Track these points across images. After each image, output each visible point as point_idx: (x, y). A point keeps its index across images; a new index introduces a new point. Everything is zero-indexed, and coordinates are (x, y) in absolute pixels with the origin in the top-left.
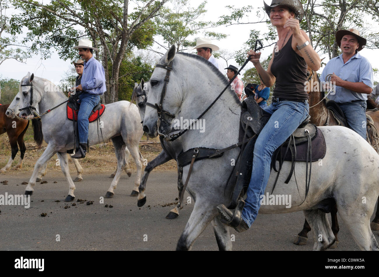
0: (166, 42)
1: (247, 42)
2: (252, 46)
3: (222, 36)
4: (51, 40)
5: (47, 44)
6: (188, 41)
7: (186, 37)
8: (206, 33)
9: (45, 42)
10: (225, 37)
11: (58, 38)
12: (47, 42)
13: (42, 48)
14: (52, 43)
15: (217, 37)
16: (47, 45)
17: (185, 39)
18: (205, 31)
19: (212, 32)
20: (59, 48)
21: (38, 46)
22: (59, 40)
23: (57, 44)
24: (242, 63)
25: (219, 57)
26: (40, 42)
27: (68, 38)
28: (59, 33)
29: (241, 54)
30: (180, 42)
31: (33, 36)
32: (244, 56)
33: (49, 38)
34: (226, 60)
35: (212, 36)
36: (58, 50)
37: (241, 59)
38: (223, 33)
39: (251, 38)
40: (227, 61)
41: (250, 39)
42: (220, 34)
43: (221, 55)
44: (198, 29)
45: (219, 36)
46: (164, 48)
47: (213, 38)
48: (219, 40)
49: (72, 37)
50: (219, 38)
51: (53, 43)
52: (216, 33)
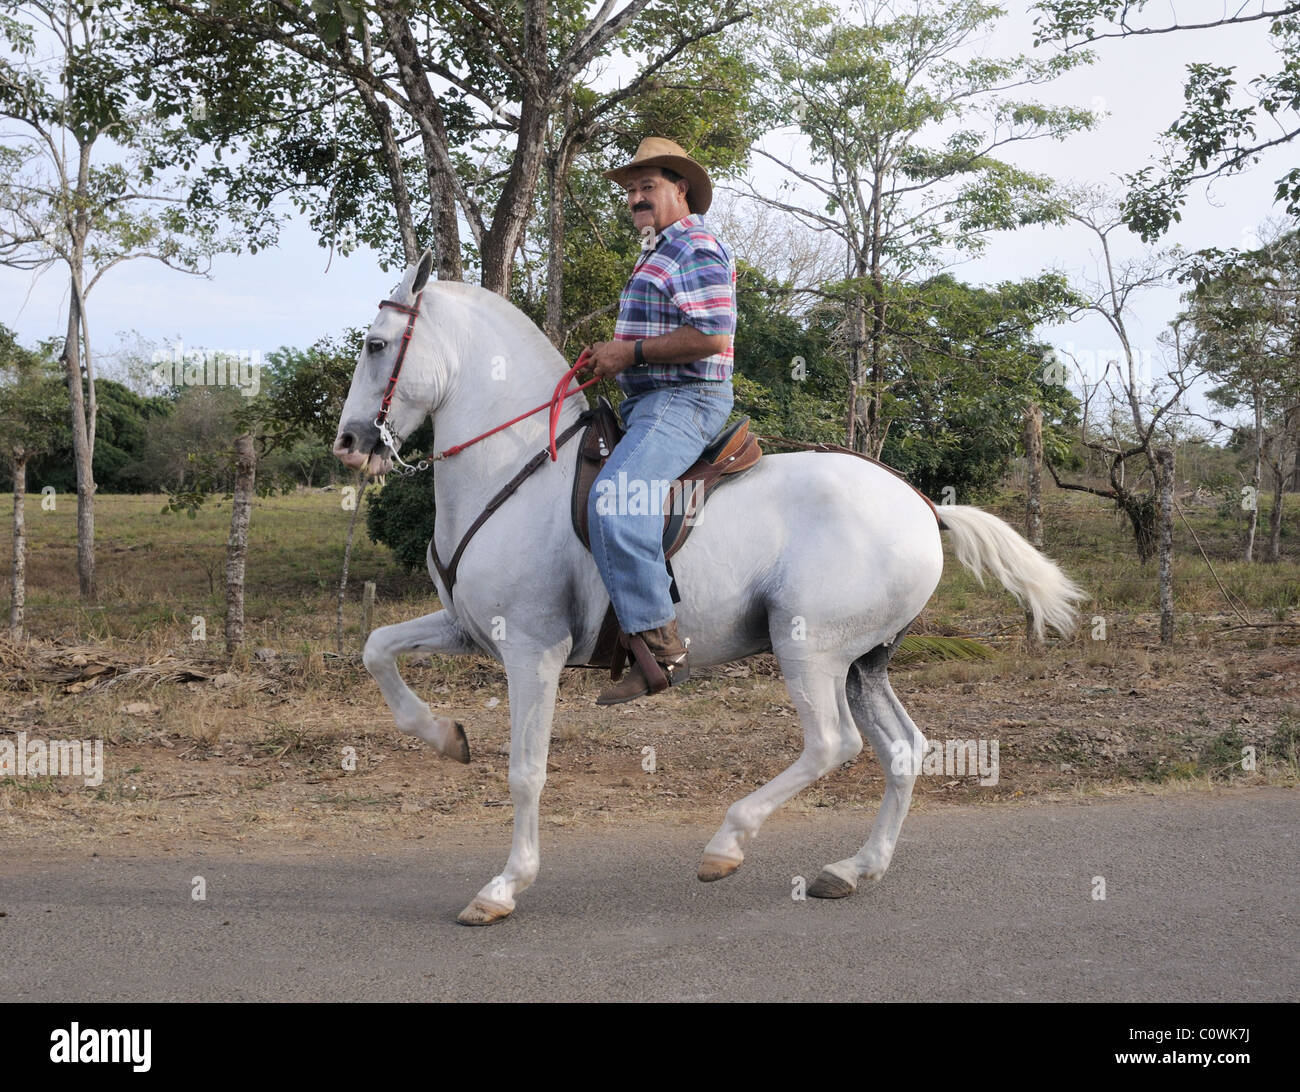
0: (821, 157)
1: (1175, 125)
2: (1198, 144)
3: (1072, 118)
4: (275, 163)
5: (258, 179)
6: (926, 152)
7: (914, 130)
8: (1000, 108)
9: (251, 174)
10: (1087, 123)
11: (307, 150)
12: (256, 172)
13: (239, 198)
14: (279, 177)
15: (1051, 122)
16: (258, 186)
17: (909, 142)
18: (997, 99)
19: (1029, 102)
20: (313, 195)
21: (219, 191)
22: (310, 158)
23: (302, 178)
24: (1154, 230)
25: (1065, 217)
26: (227, 170)
27: (347, 148)
28: (310, 127)
29: (1152, 190)
30: (884, 155)
31: (191, 146)
32: (1164, 196)
33: (267, 153)
34: (1103, 231)
35: (1028, 125)
36: (308, 206)
37: (1148, 213)
38: (1079, 106)
39: (1195, 108)
40: (1103, 237)
41: (1190, 111)
42: (1067, 112)
43: (1078, 211)
44: (964, 95)
45: (1059, 122)
46: (815, 184)
47: (1033, 129)
48: (1062, 139)
49: (367, 145)
50: (1061, 130)
51: (284, 175)
52: (1048, 108)
